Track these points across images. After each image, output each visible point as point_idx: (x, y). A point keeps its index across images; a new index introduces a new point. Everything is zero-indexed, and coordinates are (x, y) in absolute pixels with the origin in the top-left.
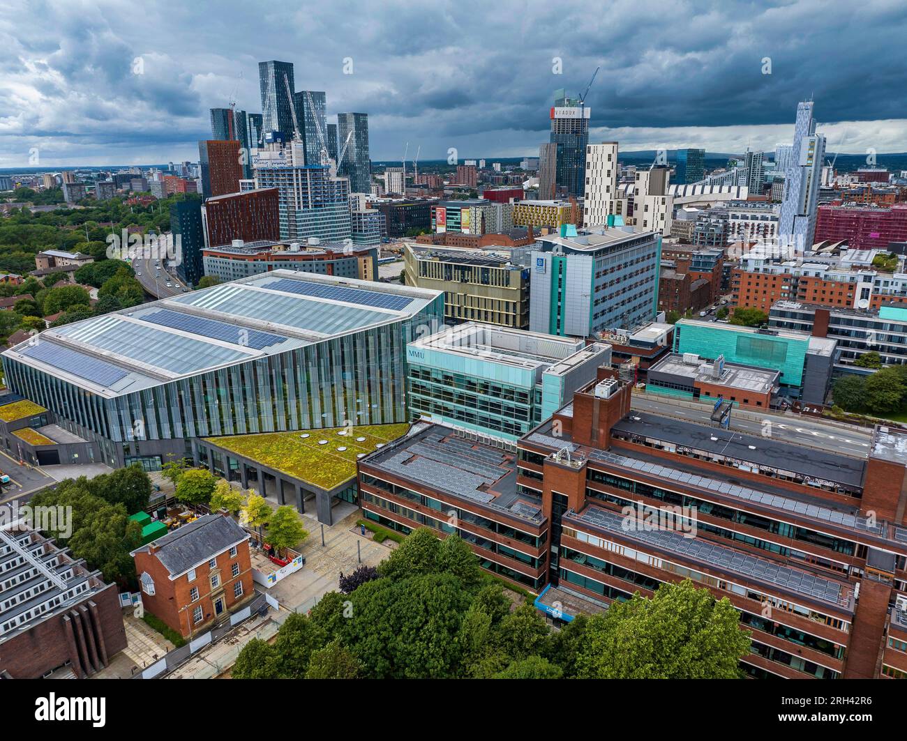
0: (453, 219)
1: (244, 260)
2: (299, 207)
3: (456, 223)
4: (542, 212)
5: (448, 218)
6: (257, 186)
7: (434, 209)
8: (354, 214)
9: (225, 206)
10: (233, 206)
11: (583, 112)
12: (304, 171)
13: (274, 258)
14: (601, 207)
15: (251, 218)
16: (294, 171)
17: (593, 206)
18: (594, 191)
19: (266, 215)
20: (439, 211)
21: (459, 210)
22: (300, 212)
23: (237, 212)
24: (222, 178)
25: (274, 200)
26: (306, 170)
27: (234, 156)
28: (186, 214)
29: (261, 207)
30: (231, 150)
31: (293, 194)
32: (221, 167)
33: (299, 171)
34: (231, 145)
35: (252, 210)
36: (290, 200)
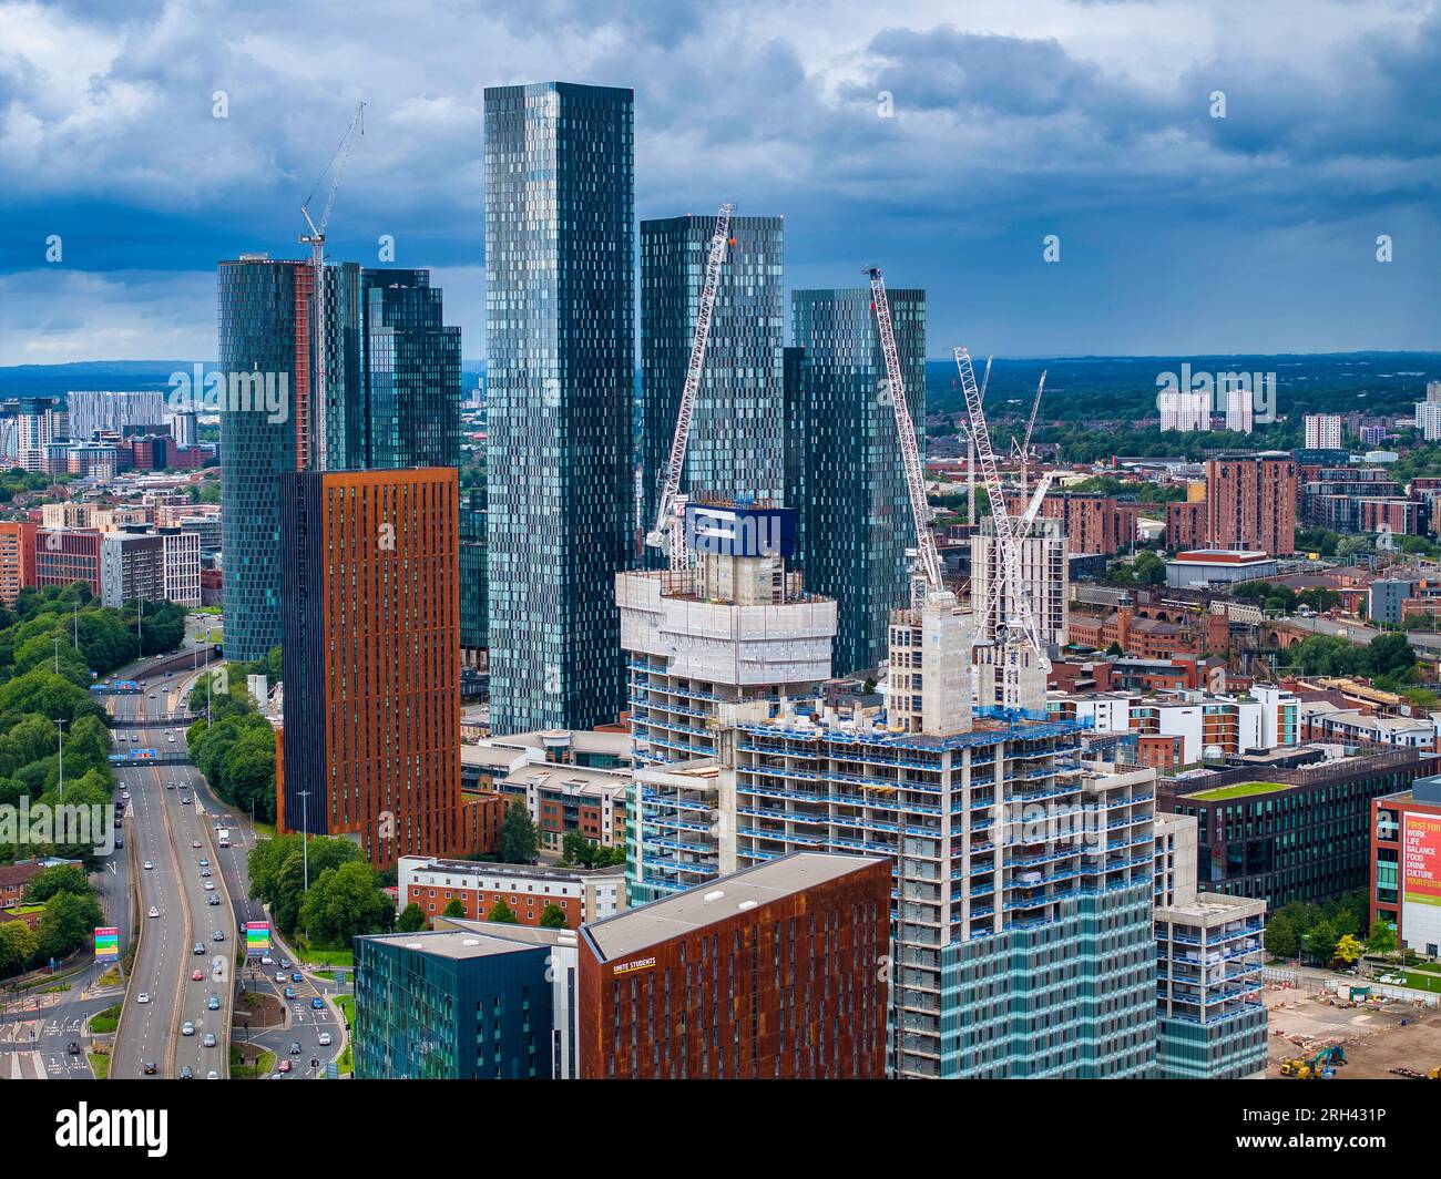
2: (956, 930)
9: (677, 976)
12: (983, 753)
15: (773, 1021)
16: (946, 761)
19: (835, 1000)
22: (957, 956)
23: (724, 994)
24: (372, 642)
25: (870, 917)
26: (993, 748)
27: (429, 539)
28: (488, 1013)
29: (820, 962)
30: (418, 512)
31: (932, 867)
32: (371, 592)
33: (967, 757)
34: (420, 491)
35: (783, 979)
36: (911, 895)
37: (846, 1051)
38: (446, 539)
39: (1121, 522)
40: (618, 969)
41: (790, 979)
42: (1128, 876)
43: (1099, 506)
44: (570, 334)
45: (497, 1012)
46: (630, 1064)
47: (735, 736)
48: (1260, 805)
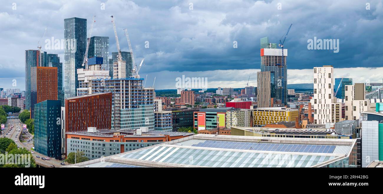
0: (211, 121)
1: (103, 140)
2: (123, 107)
3: (213, 124)
4: (275, 115)
5: (207, 120)
6: (90, 92)
7: (196, 114)
8: (156, 114)
9: (79, 104)
10: (84, 104)
11: (283, 51)
12: (127, 81)
13: (125, 140)
14: (326, 108)
15: (94, 113)
16: (121, 81)
17: (320, 108)
18: (320, 98)
19: (103, 112)
20: (201, 115)
21: (216, 115)
22: (123, 111)
23: (86, 108)
24: (44, 92)
25: (109, 101)
26: (128, 81)
27: (53, 77)
28: (52, 108)
29: (101, 106)
30: (51, 73)
31: (119, 97)
32: (44, 85)
33: (124, 81)
34: (52, 70)
35: (95, 107)
36: (116, 102)
37: (105, 120)
38: (55, 78)
39: (168, 101)
40: (70, 101)
41: (96, 108)
42: (150, 103)
43: (164, 98)
44: (77, 55)
45: (53, 109)
46: (72, 115)
47: (91, 81)
48: (177, 113)
